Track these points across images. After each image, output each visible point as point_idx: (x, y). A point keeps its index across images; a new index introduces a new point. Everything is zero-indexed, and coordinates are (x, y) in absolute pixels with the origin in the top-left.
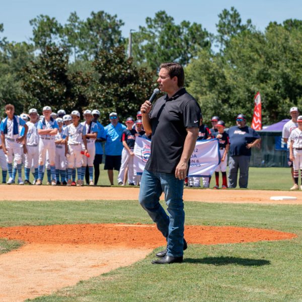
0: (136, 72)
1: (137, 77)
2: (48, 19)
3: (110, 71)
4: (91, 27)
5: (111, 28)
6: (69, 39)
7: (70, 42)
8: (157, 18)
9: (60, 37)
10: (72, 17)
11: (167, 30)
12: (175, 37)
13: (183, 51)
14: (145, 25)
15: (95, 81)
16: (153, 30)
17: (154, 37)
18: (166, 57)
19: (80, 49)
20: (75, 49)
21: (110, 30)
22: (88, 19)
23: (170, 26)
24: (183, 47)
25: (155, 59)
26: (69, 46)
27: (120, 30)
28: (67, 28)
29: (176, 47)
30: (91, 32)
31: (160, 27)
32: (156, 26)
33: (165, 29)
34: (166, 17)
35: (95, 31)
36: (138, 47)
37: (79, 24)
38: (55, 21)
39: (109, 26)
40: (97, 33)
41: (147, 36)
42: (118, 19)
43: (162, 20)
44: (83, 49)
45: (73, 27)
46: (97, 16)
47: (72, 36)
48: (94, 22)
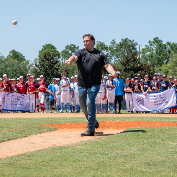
0: (142, 65)
1: (143, 68)
2: (101, 43)
3: (129, 65)
4: (121, 46)
5: (131, 46)
6: (111, 53)
7: (111, 54)
8: (154, 41)
9: (107, 51)
10: (113, 42)
11: (159, 46)
12: (163, 50)
13: (167, 57)
14: (149, 45)
15: (121, 71)
16: (152, 47)
17: (153, 50)
18: (159, 60)
19: (116, 57)
20: (114, 58)
21: (131, 48)
22: (120, 43)
23: (161, 45)
24: (167, 55)
25: (154, 61)
26: (111, 56)
27: (136, 47)
28: (110, 47)
29: (164, 55)
30: (122, 49)
31: (156, 45)
32: (154, 45)
33: (158, 46)
34: (159, 40)
35: (124, 48)
36: (145, 56)
37: (116, 45)
38: (104, 44)
39: (130, 45)
40: (125, 49)
41: (149, 50)
42: (134, 42)
43: (157, 41)
44: (118, 57)
45: (113, 47)
46: (124, 41)
47: (112, 51)
48: (123, 44)
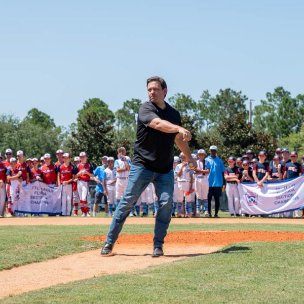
0: (255, 135)
1: (256, 140)
2: (184, 97)
3: (232, 135)
4: (220, 102)
5: (236, 102)
6: (201, 113)
7: (202, 116)
8: (276, 93)
9: (194, 111)
10: (205, 94)
11: (284, 102)
12: (292, 109)
13: (298, 120)
14: (266, 100)
15: (220, 144)
16: (273, 103)
17: (274, 109)
18: (284, 126)
19: (211, 121)
20: (207, 122)
21: (236, 104)
22: (217, 96)
23: (287, 99)
24: (298, 117)
25: (275, 127)
26: (202, 119)
27: (244, 104)
28: (200, 104)
29: (293, 117)
30: (220, 107)
31: (279, 100)
32: (275, 99)
33: (283, 102)
34: (284, 92)
35: (223, 106)
36: (260, 118)
37: (211, 100)
38: (189, 98)
39: (235, 100)
40: (225, 107)
41: (268, 108)
42: (242, 95)
43: (280, 94)
44: (213, 121)
45: (205, 103)
46: (224, 93)
47: (204, 110)
48: (222, 98)
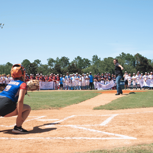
0: (77, 70)
1: (78, 71)
2: (51, 59)
3: (71, 69)
5: (66, 60)
8: (77, 58)
9: (54, 63)
10: (57, 58)
12: (82, 62)
17: (77, 62)
24: (84, 64)
34: (80, 58)
40: (63, 62)
42: (68, 58)
45: (57, 61)
46: (63, 58)
